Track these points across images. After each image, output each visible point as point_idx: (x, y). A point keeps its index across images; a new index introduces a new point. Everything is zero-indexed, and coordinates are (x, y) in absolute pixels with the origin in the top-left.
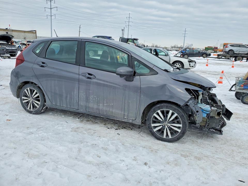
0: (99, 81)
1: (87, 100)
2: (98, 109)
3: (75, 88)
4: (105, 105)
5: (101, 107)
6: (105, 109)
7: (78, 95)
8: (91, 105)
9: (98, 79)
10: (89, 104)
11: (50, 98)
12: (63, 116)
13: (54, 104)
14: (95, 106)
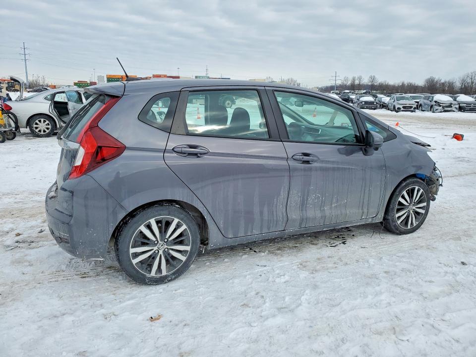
0: (324, 165)
1: (303, 205)
2: (324, 217)
3: (282, 188)
4: (333, 206)
5: (327, 211)
6: (335, 212)
7: (286, 200)
8: (310, 213)
9: (322, 162)
10: (306, 213)
11: (221, 226)
12: (226, 260)
13: (230, 237)
14: (318, 214)
